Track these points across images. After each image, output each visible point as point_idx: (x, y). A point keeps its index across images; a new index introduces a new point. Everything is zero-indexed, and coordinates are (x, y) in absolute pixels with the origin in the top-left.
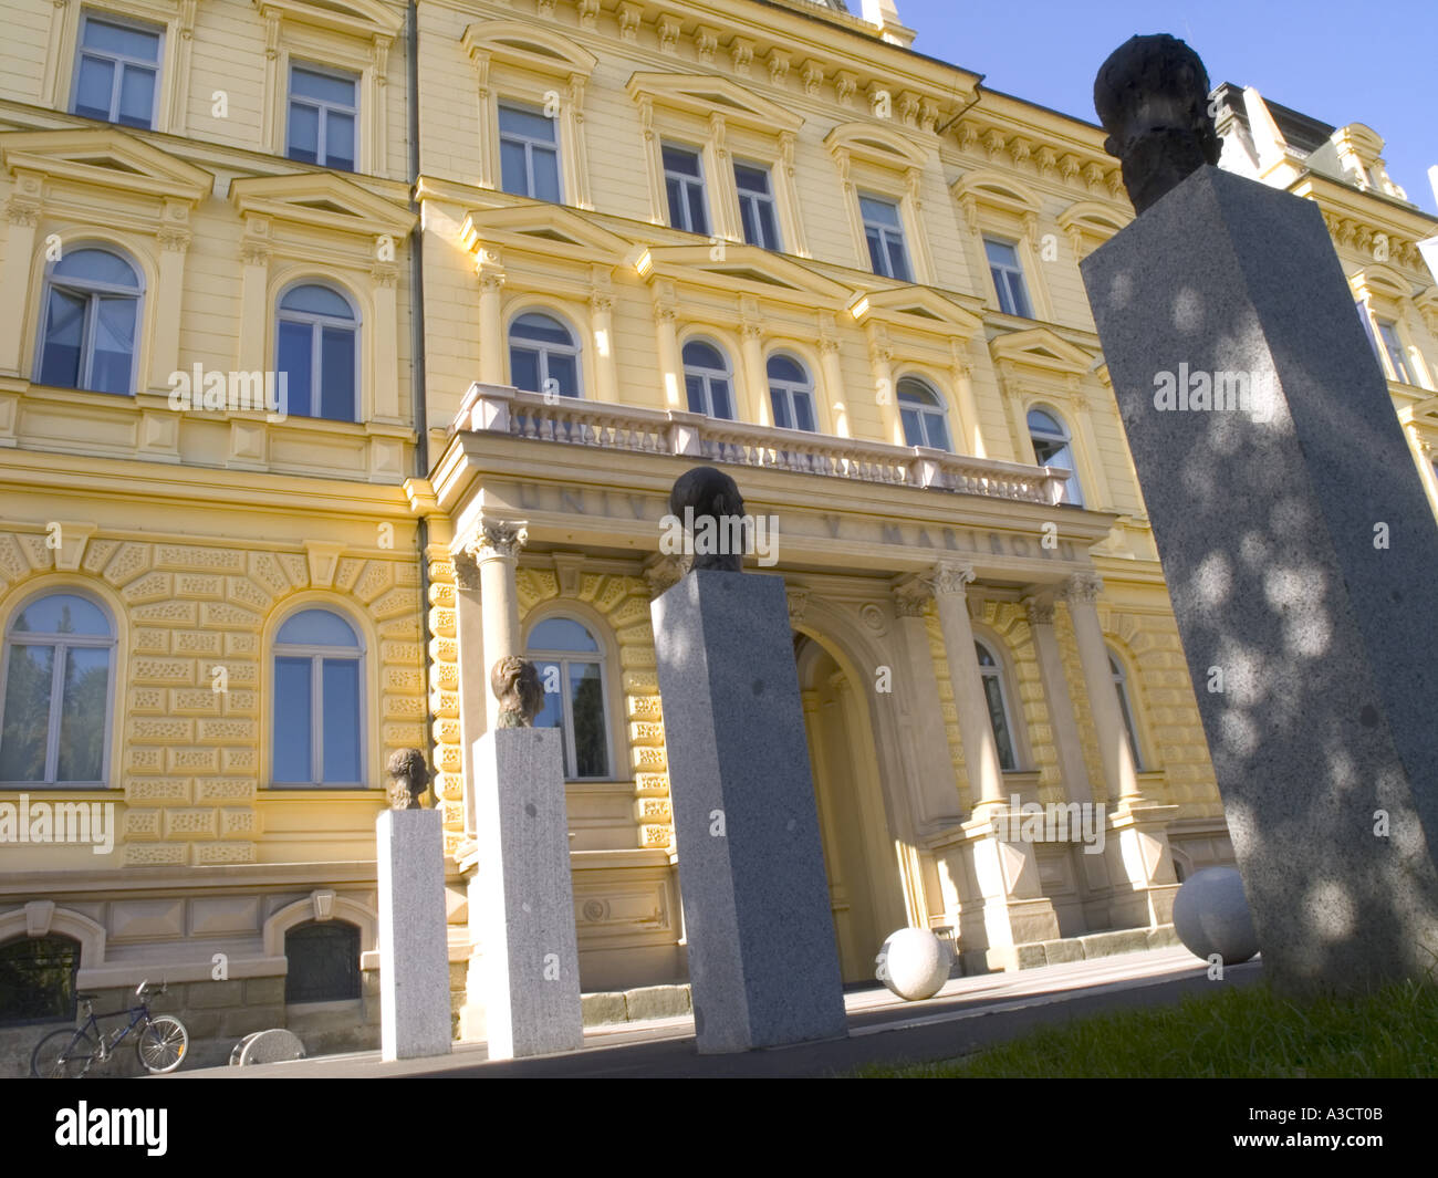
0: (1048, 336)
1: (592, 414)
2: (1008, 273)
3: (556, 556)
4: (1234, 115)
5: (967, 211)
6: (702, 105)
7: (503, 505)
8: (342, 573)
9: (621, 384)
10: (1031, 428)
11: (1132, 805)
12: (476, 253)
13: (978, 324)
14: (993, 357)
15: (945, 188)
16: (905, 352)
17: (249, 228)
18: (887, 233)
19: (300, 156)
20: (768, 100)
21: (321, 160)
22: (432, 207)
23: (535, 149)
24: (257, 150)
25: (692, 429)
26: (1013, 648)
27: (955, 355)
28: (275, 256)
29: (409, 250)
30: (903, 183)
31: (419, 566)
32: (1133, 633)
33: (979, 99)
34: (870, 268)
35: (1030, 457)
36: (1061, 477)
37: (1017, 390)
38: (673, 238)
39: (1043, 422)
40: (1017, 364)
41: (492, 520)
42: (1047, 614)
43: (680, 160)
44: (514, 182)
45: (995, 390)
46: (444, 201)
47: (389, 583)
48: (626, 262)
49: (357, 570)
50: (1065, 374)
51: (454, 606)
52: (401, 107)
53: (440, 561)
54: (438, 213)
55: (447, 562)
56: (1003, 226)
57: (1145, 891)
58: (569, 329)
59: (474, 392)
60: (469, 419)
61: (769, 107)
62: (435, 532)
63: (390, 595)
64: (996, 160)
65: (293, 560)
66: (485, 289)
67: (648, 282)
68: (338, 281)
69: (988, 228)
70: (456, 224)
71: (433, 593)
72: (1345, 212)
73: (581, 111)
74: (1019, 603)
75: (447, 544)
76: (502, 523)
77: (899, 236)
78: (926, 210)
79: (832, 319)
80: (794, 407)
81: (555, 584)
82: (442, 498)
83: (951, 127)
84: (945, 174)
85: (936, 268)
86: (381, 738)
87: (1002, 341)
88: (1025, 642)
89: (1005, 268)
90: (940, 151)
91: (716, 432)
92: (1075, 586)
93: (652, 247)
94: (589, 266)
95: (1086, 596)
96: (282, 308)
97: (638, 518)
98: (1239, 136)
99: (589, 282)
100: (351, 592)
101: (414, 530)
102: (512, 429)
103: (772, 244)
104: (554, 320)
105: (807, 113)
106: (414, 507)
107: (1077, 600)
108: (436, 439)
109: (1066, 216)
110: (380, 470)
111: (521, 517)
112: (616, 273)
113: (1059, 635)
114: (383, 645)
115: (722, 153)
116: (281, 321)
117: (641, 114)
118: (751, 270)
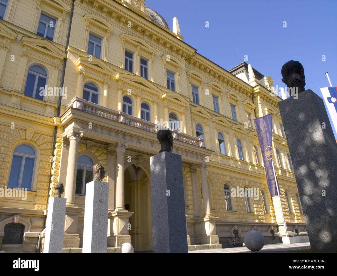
0: (202, 109)
1: (101, 109)
2: (196, 94)
3: (87, 141)
4: (245, 69)
5: (189, 79)
6: (136, 43)
7: (78, 127)
8: (34, 136)
9: (108, 103)
10: (196, 129)
11: (209, 216)
12: (79, 66)
13: (188, 104)
14: (190, 112)
15: (185, 73)
16: (172, 107)
17: (24, 49)
18: (172, 80)
19: (40, 34)
20: (151, 46)
21: (45, 36)
22: (70, 54)
23: (96, 45)
24: (30, 31)
25: (124, 117)
26: (187, 178)
27: (183, 110)
28: (30, 57)
29: (63, 62)
30: (176, 69)
31: (54, 138)
32: (212, 177)
33: (195, 55)
34: (167, 87)
35: (195, 135)
36: (202, 141)
37: (194, 120)
38: (125, 72)
39: (199, 128)
40: (195, 114)
41: (75, 130)
42: (195, 171)
43: (129, 55)
44: (90, 52)
45: (190, 119)
46: (73, 53)
47: (46, 141)
48: (113, 75)
49: (38, 136)
50: (205, 118)
51: (61, 149)
52: (66, 29)
53: (59, 138)
54: (72, 55)
55: (61, 138)
56: (196, 83)
57: (209, 236)
58: (98, 88)
59: (75, 99)
60: (72, 105)
61: (150, 47)
62: (59, 130)
63: (46, 144)
64: (197, 69)
65: (22, 132)
66: (80, 75)
67: (118, 81)
68: (44, 66)
69: (193, 83)
70: (75, 59)
71: (56, 145)
72: (265, 94)
73: (108, 39)
74: (189, 167)
75: (62, 134)
76: (77, 131)
77: (174, 81)
78: (180, 76)
79: (157, 97)
80: (146, 115)
81: (86, 147)
82: (62, 123)
83: (188, 60)
84: (186, 69)
85: (181, 90)
86: (38, 178)
87: (192, 108)
88: (189, 177)
89: (195, 93)
90: (185, 64)
91: (129, 118)
92: (203, 165)
93: (120, 73)
94: (105, 74)
95: (205, 168)
96: (29, 70)
97: (109, 135)
98: (245, 74)
99: (104, 78)
100: (36, 142)
101: (54, 129)
102: (83, 109)
103: (146, 77)
104: (95, 86)
105: (158, 50)
106: (55, 123)
107: (202, 169)
108: (63, 108)
109: (209, 84)
110: (48, 113)
111: (82, 131)
112: (111, 77)
113: (197, 176)
114: (42, 156)
115: (138, 55)
116: (29, 73)
117: (122, 42)
118: (141, 82)
